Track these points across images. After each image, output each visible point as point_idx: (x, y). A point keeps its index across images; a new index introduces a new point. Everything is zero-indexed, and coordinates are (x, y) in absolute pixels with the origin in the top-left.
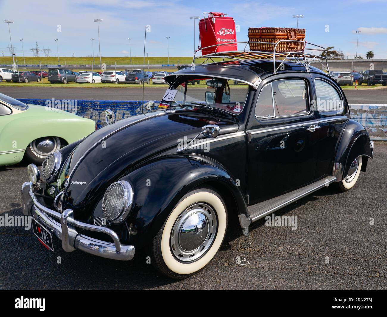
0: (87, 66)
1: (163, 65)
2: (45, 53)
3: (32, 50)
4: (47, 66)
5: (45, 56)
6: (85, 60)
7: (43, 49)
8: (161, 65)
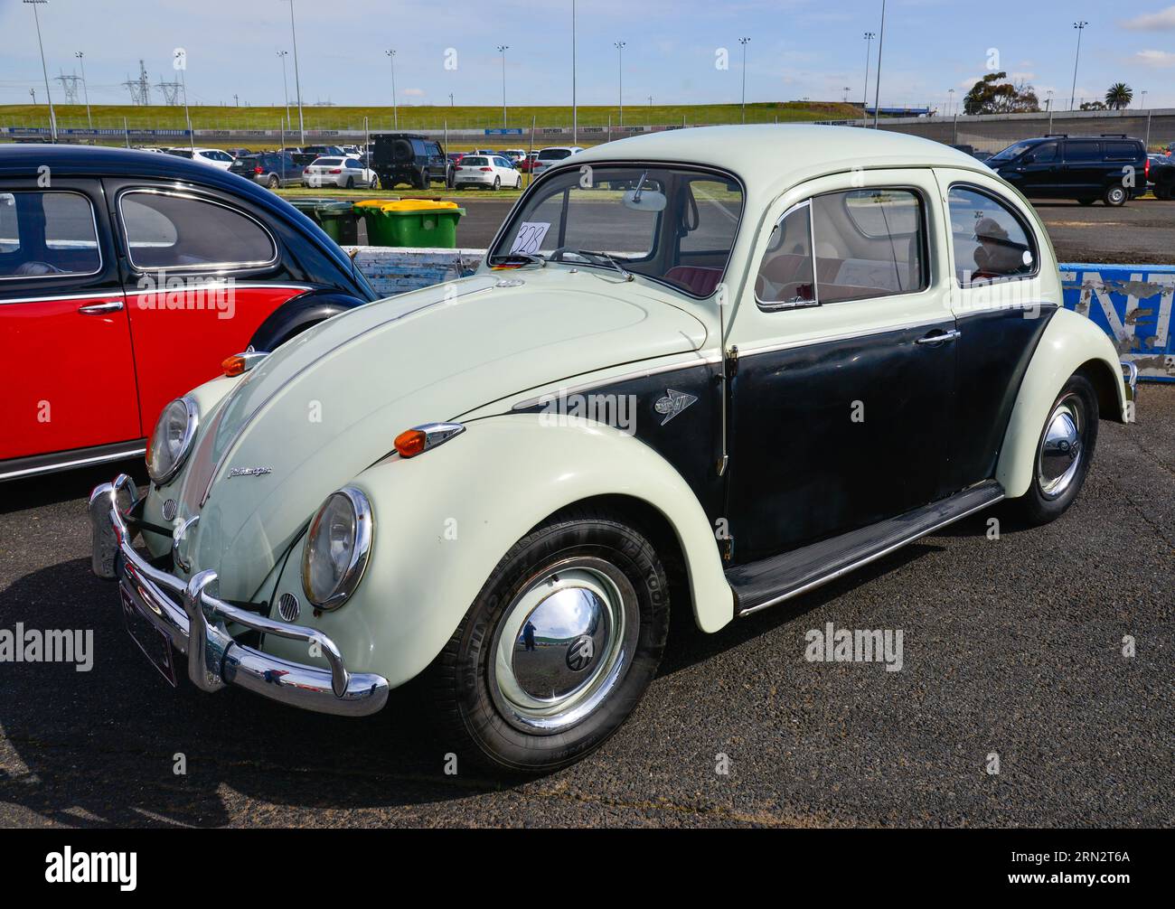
0: (269, 133)
1: (487, 132)
2: (166, 93)
3: (129, 84)
4: (154, 131)
5: (164, 104)
6: (265, 114)
7: (160, 83)
8: (482, 132)
